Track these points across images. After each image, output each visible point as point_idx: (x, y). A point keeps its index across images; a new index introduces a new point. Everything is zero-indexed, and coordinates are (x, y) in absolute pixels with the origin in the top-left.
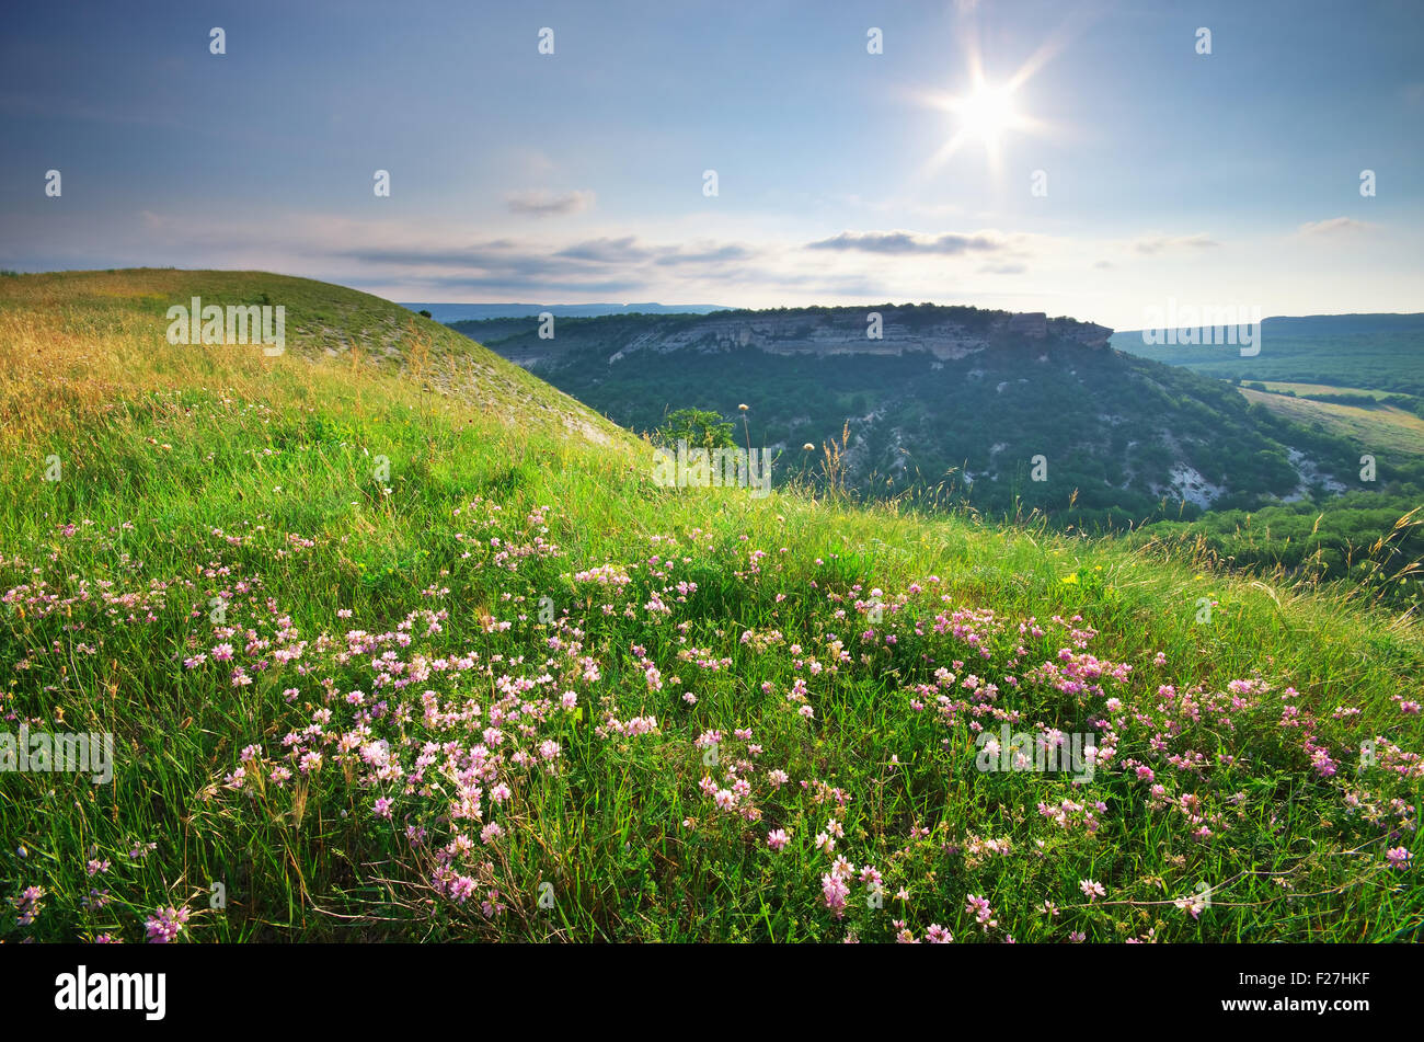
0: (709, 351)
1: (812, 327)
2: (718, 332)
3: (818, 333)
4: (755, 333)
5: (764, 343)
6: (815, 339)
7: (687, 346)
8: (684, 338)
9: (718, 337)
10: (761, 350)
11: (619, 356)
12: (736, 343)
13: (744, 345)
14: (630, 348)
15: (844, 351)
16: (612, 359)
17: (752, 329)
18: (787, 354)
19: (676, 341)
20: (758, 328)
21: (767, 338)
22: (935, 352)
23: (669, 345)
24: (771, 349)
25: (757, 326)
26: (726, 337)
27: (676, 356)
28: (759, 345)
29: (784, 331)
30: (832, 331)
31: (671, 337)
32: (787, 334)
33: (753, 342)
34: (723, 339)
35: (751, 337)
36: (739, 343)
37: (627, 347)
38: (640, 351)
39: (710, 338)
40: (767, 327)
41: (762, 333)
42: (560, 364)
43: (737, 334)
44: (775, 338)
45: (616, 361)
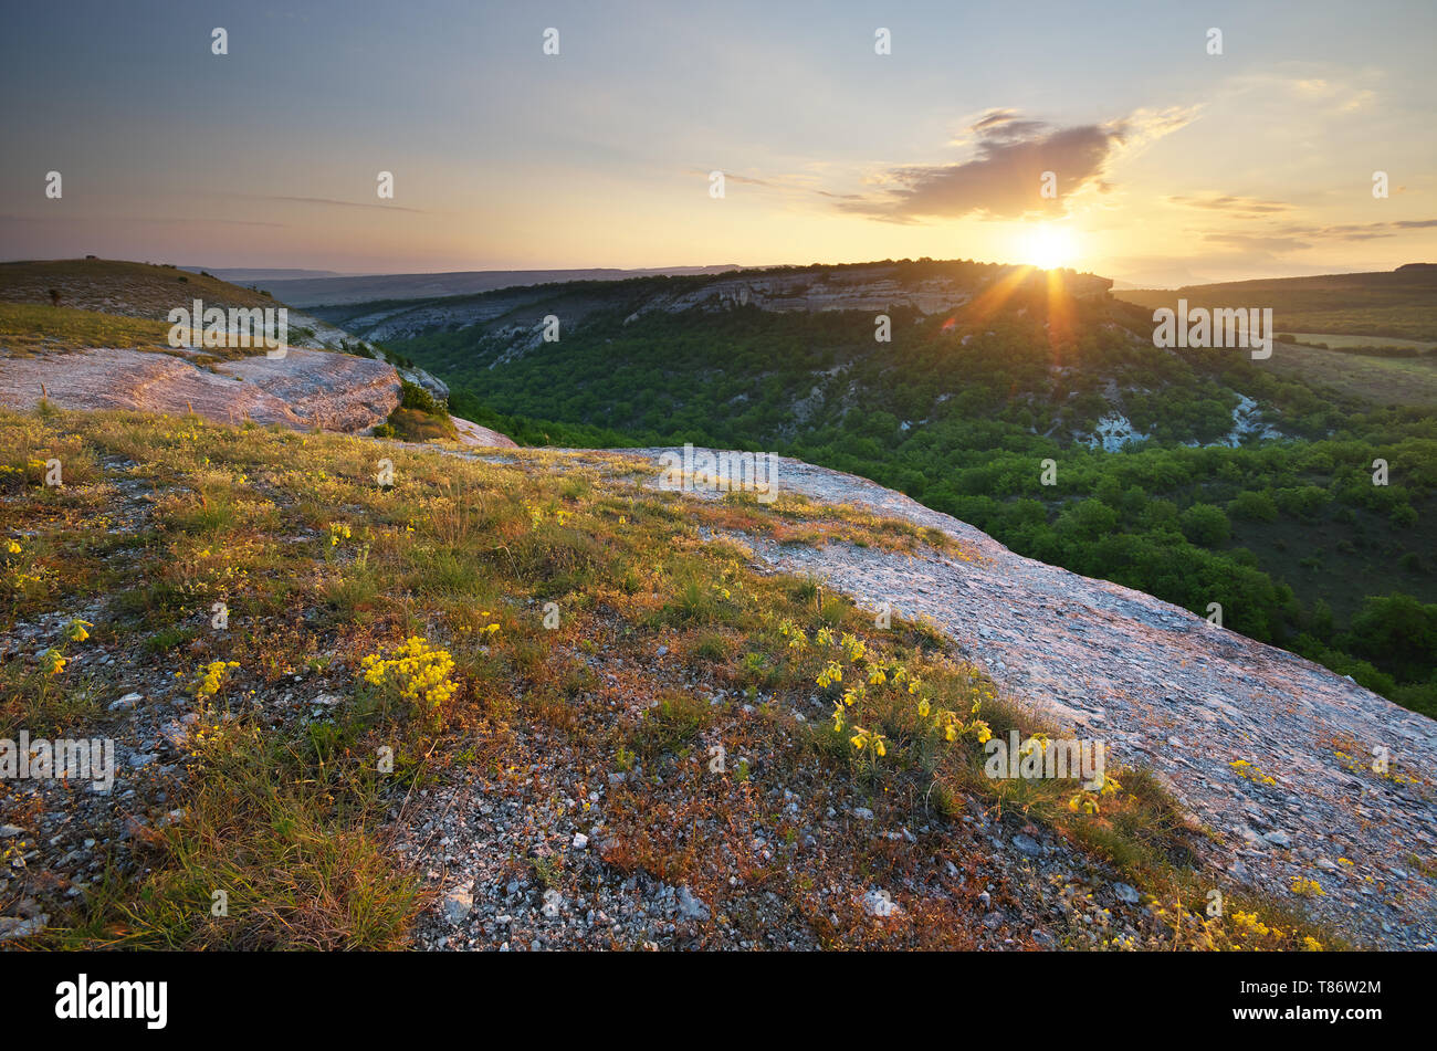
0: (711, 311)
1: (808, 285)
2: (721, 292)
3: (813, 291)
4: (754, 292)
5: (762, 303)
6: (809, 297)
7: (694, 306)
8: (692, 298)
9: (722, 297)
10: (759, 309)
11: (634, 317)
12: (737, 303)
13: (743, 304)
14: (644, 310)
15: (835, 308)
16: (627, 321)
17: (752, 288)
18: (782, 312)
19: (685, 301)
20: (757, 287)
21: (766, 297)
22: (921, 308)
23: (679, 306)
24: (767, 307)
25: (758, 285)
26: (728, 296)
27: (682, 317)
28: (758, 303)
29: (782, 290)
30: (826, 289)
31: (682, 298)
32: (784, 293)
33: (752, 301)
34: (725, 299)
35: (750, 296)
36: (739, 301)
37: (643, 308)
38: (652, 313)
39: (714, 298)
40: (767, 286)
41: (760, 292)
42: (580, 326)
43: (738, 294)
44: (772, 297)
45: (630, 321)
